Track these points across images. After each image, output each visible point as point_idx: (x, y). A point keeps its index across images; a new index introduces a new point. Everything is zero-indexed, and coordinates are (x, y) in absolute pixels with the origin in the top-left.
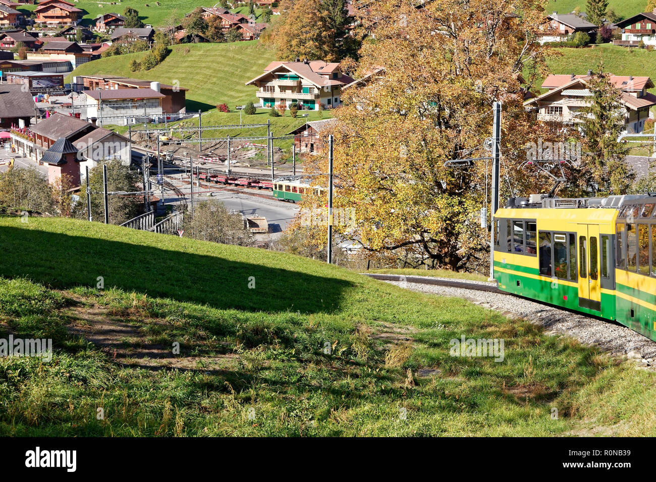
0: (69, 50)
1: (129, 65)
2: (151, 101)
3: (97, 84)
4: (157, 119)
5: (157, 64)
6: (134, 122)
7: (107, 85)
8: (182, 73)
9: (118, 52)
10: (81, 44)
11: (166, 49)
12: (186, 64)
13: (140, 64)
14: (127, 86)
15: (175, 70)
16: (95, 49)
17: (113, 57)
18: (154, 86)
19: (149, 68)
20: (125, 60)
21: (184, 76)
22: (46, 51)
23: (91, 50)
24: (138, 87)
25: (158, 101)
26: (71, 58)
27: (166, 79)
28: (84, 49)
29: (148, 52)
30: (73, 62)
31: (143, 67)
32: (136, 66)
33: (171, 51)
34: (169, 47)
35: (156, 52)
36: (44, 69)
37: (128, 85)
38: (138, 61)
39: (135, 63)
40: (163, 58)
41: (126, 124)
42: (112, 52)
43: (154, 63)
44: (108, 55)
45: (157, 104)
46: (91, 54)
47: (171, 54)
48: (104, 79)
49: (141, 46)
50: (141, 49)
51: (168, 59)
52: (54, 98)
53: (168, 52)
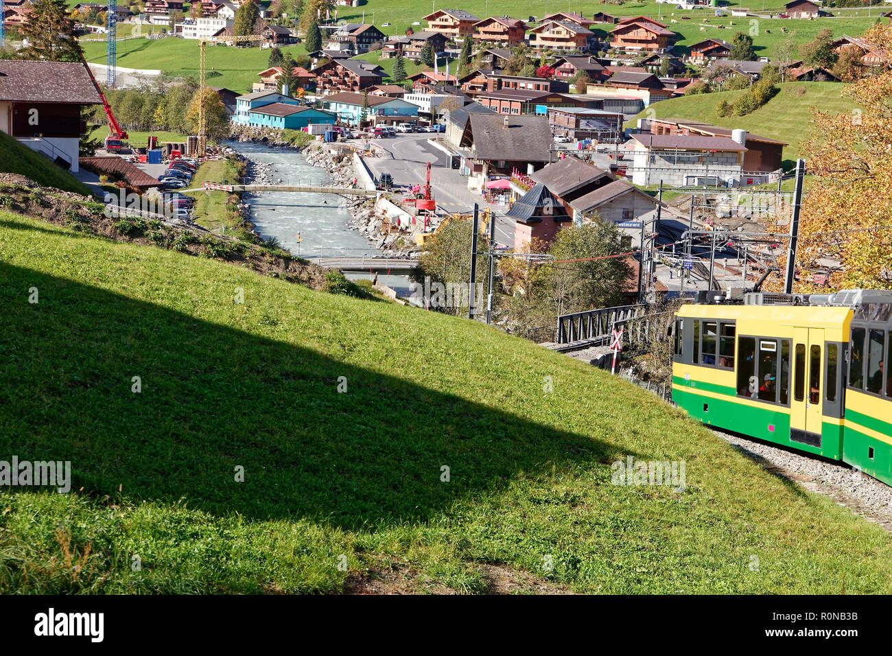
0: (643, 85)
1: (716, 108)
2: (725, 155)
3: (668, 130)
4: (731, 182)
5: (756, 108)
6: (696, 184)
7: (681, 132)
8: (789, 122)
9: (707, 90)
10: (665, 78)
11: (772, 87)
12: (797, 110)
13: (731, 107)
14: (699, 134)
15: (780, 117)
16: (680, 85)
17: (700, 94)
18: (737, 136)
19: (743, 114)
20: (713, 101)
21: (790, 126)
22: (613, 84)
23: (675, 87)
24: (713, 134)
25: (735, 155)
26: (645, 95)
27: (766, 130)
28: (666, 85)
29: (746, 91)
30: (646, 100)
31: (735, 112)
32: (726, 109)
33: (779, 90)
34: (777, 86)
35: (757, 91)
36: (605, 107)
37: (702, 131)
38: (730, 103)
39: (725, 105)
40: (766, 99)
41: (685, 184)
42: (700, 89)
43: (752, 107)
44: (694, 92)
45: (734, 160)
46: (672, 92)
47: (778, 96)
48: (677, 125)
49: (741, 83)
50: (741, 87)
51: (772, 102)
52: (602, 146)
53: (774, 92)
